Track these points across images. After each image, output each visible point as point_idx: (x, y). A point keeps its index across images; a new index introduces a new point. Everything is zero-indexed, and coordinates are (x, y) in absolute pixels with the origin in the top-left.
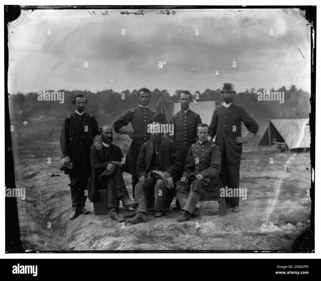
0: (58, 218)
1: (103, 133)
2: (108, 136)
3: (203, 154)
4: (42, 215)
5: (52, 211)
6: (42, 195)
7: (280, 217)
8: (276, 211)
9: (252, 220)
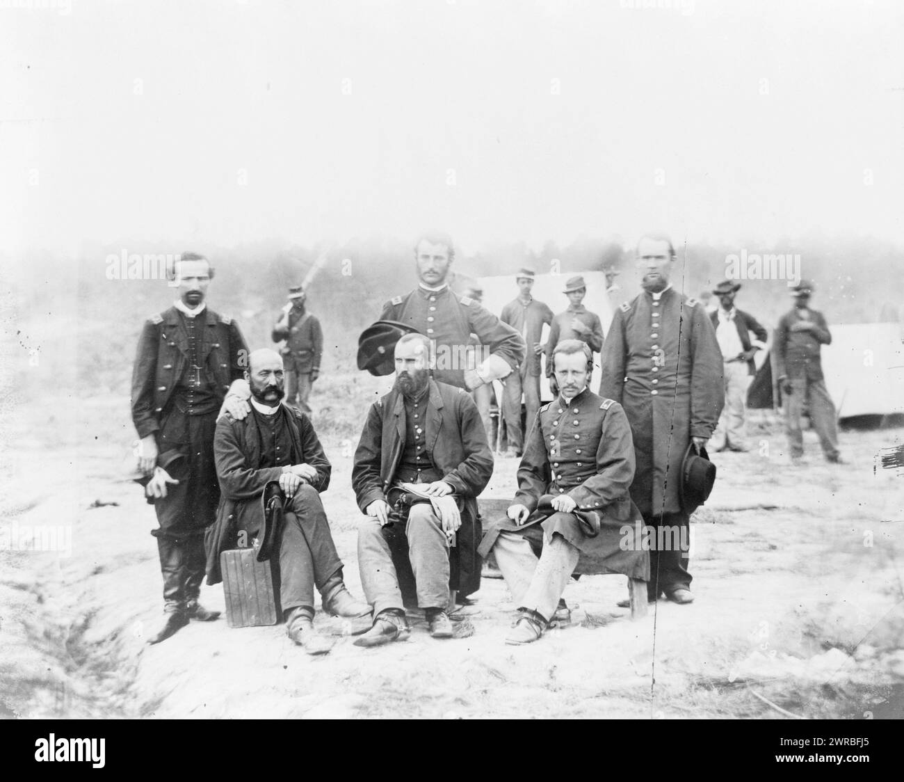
0: (113, 639)
1: (254, 374)
2: (267, 384)
3: (576, 433)
4: (61, 628)
5: (95, 615)
6: (62, 567)
7: (806, 630)
8: (795, 612)
9: (720, 639)
